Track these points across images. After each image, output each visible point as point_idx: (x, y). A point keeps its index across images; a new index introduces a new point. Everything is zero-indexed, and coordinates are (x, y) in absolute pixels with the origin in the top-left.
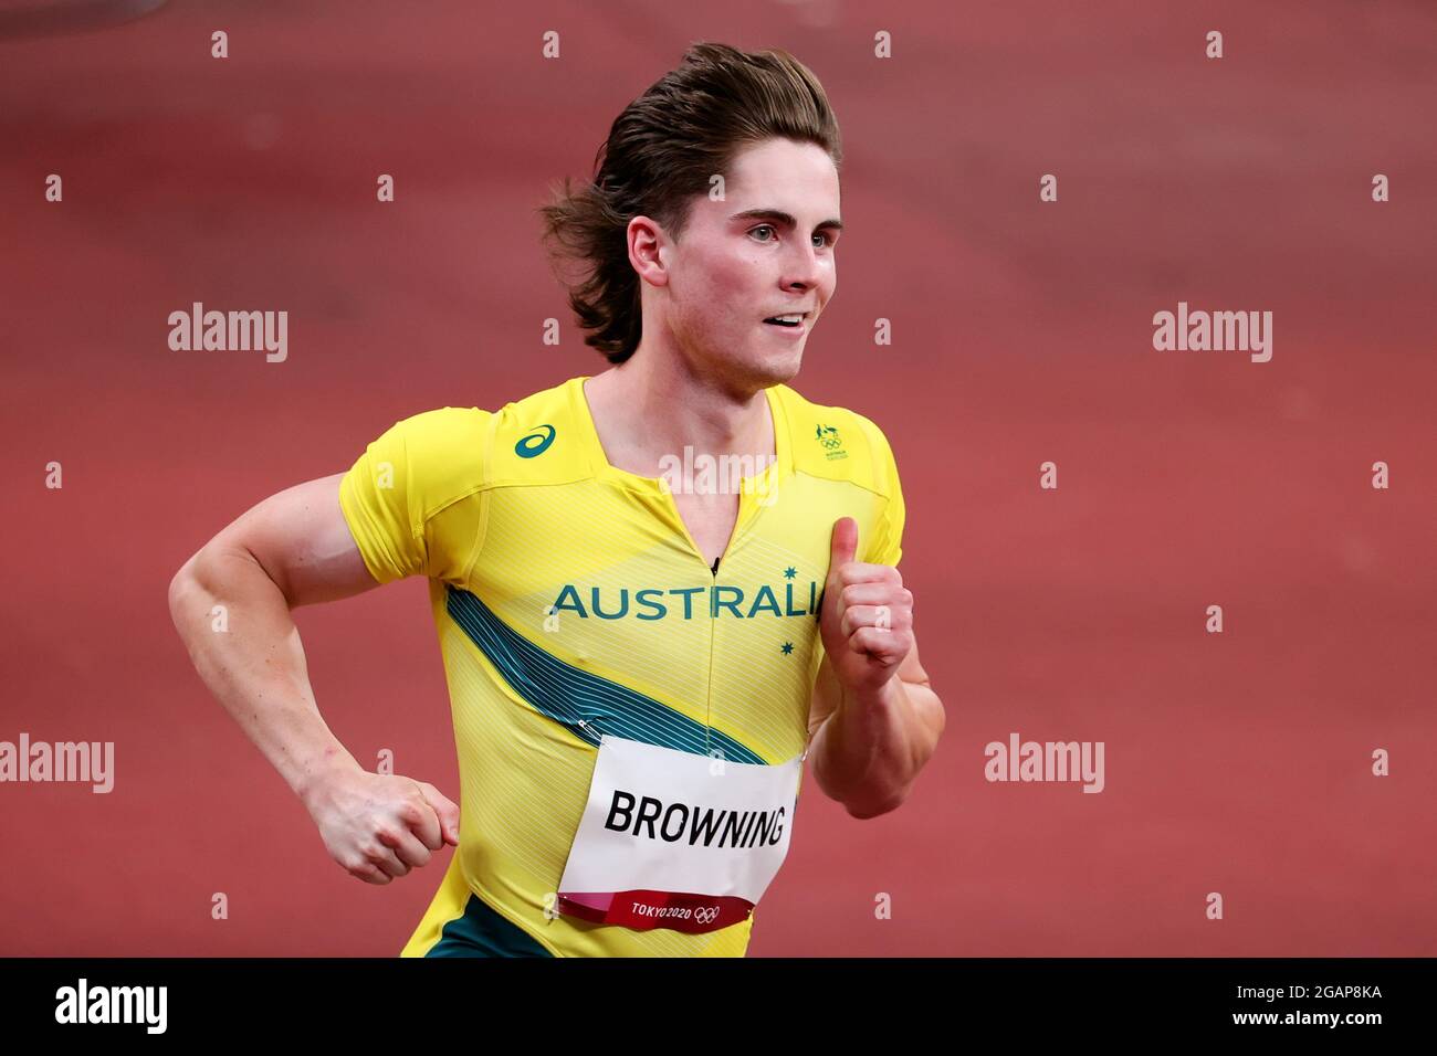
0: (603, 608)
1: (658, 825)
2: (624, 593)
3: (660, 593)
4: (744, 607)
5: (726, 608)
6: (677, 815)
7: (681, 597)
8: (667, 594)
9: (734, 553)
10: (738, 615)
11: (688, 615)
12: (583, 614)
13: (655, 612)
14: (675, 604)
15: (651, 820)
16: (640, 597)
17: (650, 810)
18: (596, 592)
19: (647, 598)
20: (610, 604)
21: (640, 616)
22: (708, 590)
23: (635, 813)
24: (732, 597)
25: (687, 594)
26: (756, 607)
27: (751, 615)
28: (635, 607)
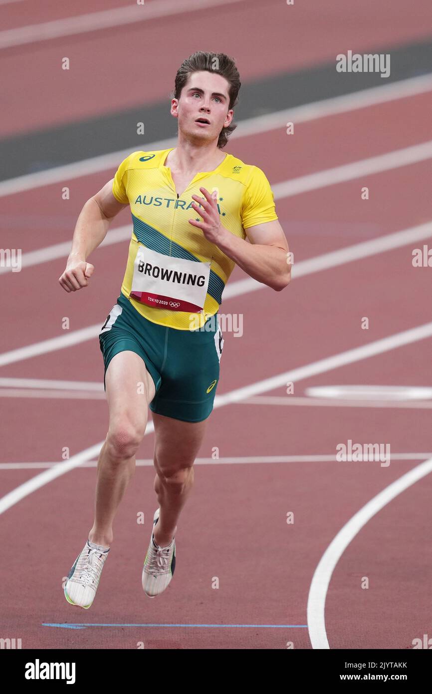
0: (146, 202)
1: (151, 272)
2: (152, 198)
3: (161, 199)
4: (185, 207)
5: (180, 206)
6: (156, 270)
7: (167, 201)
8: (163, 199)
9: (187, 191)
10: (183, 209)
11: (168, 206)
12: (141, 203)
13: (159, 204)
14: (165, 203)
15: (149, 270)
16: (156, 200)
17: (149, 267)
18: (145, 197)
19: (158, 200)
20: (147, 201)
21: (154, 204)
22: (175, 201)
23: (144, 267)
24: (183, 203)
25: (169, 201)
26: (189, 207)
27: (187, 209)
28: (154, 201)
